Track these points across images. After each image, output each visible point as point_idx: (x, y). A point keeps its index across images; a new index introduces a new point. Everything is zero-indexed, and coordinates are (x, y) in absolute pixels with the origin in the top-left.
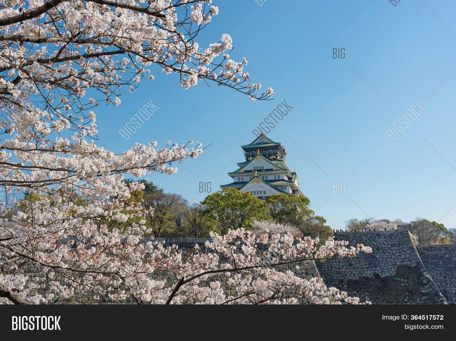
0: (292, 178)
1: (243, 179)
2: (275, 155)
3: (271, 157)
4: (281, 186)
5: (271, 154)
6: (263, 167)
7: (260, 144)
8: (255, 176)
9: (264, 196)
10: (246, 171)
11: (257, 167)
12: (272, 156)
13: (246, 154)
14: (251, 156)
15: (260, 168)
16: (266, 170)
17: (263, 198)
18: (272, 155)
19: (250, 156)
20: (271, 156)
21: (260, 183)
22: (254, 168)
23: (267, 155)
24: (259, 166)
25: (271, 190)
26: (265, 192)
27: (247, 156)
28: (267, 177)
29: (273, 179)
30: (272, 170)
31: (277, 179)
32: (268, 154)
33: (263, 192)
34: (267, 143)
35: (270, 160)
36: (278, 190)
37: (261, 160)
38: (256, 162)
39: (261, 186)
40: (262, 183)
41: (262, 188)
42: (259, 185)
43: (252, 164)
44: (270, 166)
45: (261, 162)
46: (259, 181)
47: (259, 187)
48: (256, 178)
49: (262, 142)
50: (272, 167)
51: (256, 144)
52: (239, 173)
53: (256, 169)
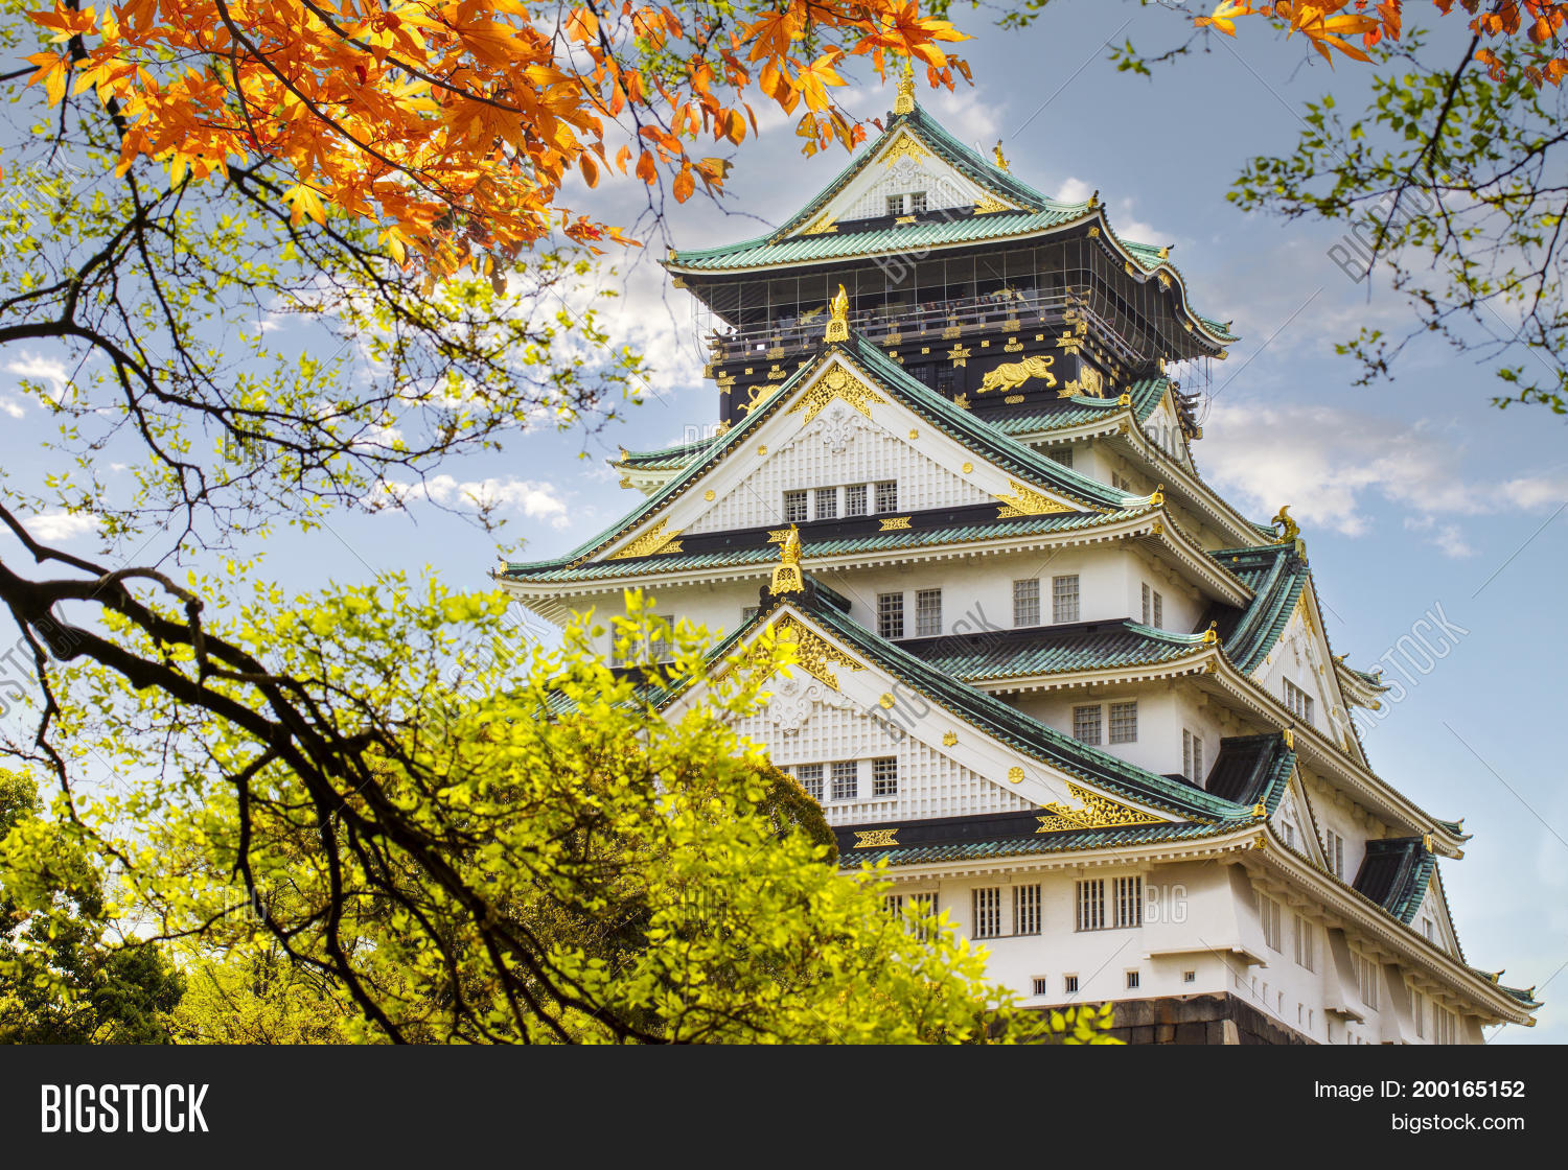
0: (1249, 604)
3: (1006, 376)
4: (1084, 701)
5: (999, 339)
6: (887, 487)
7: (887, 223)
8: (774, 591)
9: (879, 816)
10: (695, 545)
11: (827, 492)
12: (1015, 358)
13: (722, 343)
14: (777, 373)
15: (851, 504)
16: (926, 521)
17: (866, 841)
18: (1013, 346)
19: (759, 365)
20: (997, 357)
21: (833, 668)
22: (795, 497)
23: (959, 356)
24: (838, 474)
25: (952, 753)
26: (885, 772)
27: (733, 368)
28: (930, 600)
29: (1002, 618)
30: (985, 515)
31: (1046, 619)
32: (969, 340)
33: (865, 777)
35: (991, 405)
36: (1040, 746)
37: (871, 404)
38: (814, 427)
39: (848, 705)
40: (857, 666)
41: (859, 722)
42: (830, 698)
43: (765, 458)
44: (970, 479)
45: (871, 426)
46: (822, 643)
47: (827, 720)
48: (787, 620)
49: (907, 207)
50: (988, 489)
51: (846, 228)
52: (617, 563)
53: (811, 516)
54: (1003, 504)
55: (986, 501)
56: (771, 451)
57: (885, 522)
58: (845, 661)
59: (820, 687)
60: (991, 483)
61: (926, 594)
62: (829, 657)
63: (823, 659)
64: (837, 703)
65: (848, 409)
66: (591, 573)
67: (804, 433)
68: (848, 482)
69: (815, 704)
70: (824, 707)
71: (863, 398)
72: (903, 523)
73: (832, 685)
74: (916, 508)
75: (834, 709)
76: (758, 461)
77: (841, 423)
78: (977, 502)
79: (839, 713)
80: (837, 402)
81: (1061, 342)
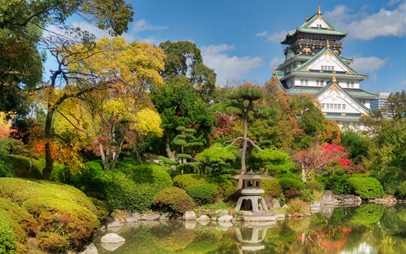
1: (306, 81)
6: (333, 67)
9: (344, 112)
10: (311, 71)
14: (307, 46)
17: (342, 115)
22: (322, 66)
25: (352, 105)
31: (351, 87)
33: (342, 106)
34: (326, 29)
37: (332, 56)
40: (342, 92)
41: (342, 99)
43: (320, 61)
46: (338, 88)
48: (335, 85)
49: (319, 26)
51: (312, 28)
53: (324, 69)
54: (346, 72)
57: (333, 72)
59: (338, 94)
62: (339, 91)
64: (339, 97)
65: (329, 56)
67: (324, 59)
68: (329, 66)
72: (336, 72)
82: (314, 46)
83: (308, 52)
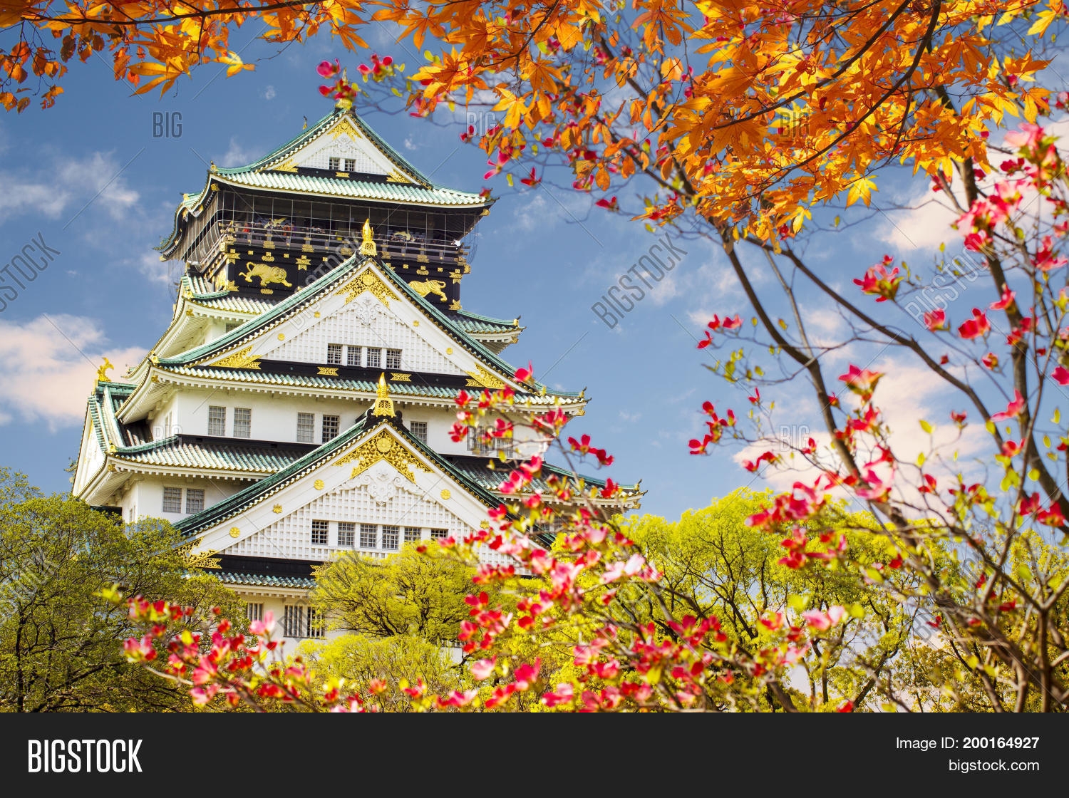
1: (243, 416)
2: (444, 277)
3: (416, 289)
5: (415, 265)
6: (395, 353)
7: (330, 174)
8: (377, 411)
10: (269, 367)
11: (354, 349)
14: (268, 257)
15: (370, 359)
16: (420, 379)
18: (423, 271)
19: (260, 251)
20: (410, 276)
21: (412, 468)
27: (239, 248)
28: (419, 429)
30: (458, 382)
34: (380, 179)
37: (389, 299)
38: (350, 306)
39: (421, 492)
40: (427, 469)
41: (425, 504)
42: (408, 486)
43: (318, 320)
44: (451, 358)
45: (388, 313)
46: (405, 451)
47: (405, 500)
48: (385, 432)
49: (342, 167)
50: (461, 366)
51: (304, 172)
52: (220, 369)
53: (344, 362)
54: (470, 378)
55: (459, 373)
56: (323, 315)
57: (394, 375)
58: (420, 465)
59: (402, 479)
60: (462, 363)
61: (417, 424)
62: (409, 461)
63: (405, 462)
64: (412, 491)
65: (375, 300)
66: (200, 373)
67: (345, 309)
68: (371, 345)
69: (398, 489)
70: (404, 491)
71: (384, 294)
72: (406, 378)
73: (410, 478)
74: (415, 370)
75: (410, 493)
76: (314, 321)
77: (369, 307)
78: (453, 373)
79: (413, 497)
80: (367, 294)
81: (453, 275)
82: (309, 255)
83: (271, 286)
